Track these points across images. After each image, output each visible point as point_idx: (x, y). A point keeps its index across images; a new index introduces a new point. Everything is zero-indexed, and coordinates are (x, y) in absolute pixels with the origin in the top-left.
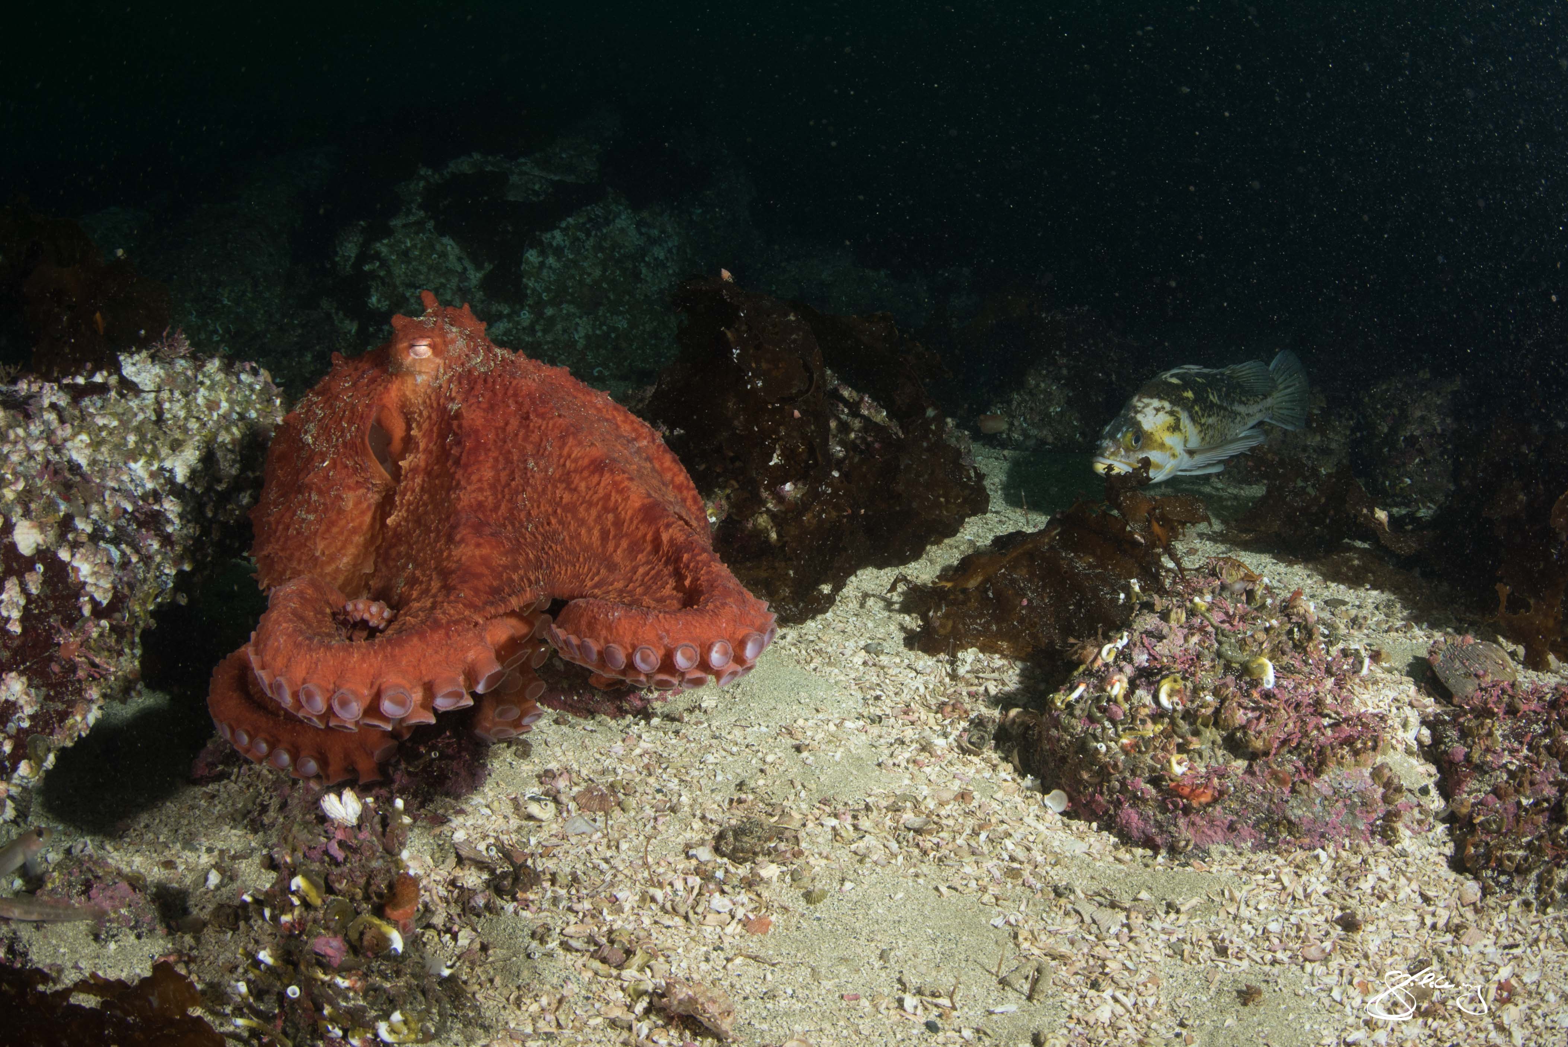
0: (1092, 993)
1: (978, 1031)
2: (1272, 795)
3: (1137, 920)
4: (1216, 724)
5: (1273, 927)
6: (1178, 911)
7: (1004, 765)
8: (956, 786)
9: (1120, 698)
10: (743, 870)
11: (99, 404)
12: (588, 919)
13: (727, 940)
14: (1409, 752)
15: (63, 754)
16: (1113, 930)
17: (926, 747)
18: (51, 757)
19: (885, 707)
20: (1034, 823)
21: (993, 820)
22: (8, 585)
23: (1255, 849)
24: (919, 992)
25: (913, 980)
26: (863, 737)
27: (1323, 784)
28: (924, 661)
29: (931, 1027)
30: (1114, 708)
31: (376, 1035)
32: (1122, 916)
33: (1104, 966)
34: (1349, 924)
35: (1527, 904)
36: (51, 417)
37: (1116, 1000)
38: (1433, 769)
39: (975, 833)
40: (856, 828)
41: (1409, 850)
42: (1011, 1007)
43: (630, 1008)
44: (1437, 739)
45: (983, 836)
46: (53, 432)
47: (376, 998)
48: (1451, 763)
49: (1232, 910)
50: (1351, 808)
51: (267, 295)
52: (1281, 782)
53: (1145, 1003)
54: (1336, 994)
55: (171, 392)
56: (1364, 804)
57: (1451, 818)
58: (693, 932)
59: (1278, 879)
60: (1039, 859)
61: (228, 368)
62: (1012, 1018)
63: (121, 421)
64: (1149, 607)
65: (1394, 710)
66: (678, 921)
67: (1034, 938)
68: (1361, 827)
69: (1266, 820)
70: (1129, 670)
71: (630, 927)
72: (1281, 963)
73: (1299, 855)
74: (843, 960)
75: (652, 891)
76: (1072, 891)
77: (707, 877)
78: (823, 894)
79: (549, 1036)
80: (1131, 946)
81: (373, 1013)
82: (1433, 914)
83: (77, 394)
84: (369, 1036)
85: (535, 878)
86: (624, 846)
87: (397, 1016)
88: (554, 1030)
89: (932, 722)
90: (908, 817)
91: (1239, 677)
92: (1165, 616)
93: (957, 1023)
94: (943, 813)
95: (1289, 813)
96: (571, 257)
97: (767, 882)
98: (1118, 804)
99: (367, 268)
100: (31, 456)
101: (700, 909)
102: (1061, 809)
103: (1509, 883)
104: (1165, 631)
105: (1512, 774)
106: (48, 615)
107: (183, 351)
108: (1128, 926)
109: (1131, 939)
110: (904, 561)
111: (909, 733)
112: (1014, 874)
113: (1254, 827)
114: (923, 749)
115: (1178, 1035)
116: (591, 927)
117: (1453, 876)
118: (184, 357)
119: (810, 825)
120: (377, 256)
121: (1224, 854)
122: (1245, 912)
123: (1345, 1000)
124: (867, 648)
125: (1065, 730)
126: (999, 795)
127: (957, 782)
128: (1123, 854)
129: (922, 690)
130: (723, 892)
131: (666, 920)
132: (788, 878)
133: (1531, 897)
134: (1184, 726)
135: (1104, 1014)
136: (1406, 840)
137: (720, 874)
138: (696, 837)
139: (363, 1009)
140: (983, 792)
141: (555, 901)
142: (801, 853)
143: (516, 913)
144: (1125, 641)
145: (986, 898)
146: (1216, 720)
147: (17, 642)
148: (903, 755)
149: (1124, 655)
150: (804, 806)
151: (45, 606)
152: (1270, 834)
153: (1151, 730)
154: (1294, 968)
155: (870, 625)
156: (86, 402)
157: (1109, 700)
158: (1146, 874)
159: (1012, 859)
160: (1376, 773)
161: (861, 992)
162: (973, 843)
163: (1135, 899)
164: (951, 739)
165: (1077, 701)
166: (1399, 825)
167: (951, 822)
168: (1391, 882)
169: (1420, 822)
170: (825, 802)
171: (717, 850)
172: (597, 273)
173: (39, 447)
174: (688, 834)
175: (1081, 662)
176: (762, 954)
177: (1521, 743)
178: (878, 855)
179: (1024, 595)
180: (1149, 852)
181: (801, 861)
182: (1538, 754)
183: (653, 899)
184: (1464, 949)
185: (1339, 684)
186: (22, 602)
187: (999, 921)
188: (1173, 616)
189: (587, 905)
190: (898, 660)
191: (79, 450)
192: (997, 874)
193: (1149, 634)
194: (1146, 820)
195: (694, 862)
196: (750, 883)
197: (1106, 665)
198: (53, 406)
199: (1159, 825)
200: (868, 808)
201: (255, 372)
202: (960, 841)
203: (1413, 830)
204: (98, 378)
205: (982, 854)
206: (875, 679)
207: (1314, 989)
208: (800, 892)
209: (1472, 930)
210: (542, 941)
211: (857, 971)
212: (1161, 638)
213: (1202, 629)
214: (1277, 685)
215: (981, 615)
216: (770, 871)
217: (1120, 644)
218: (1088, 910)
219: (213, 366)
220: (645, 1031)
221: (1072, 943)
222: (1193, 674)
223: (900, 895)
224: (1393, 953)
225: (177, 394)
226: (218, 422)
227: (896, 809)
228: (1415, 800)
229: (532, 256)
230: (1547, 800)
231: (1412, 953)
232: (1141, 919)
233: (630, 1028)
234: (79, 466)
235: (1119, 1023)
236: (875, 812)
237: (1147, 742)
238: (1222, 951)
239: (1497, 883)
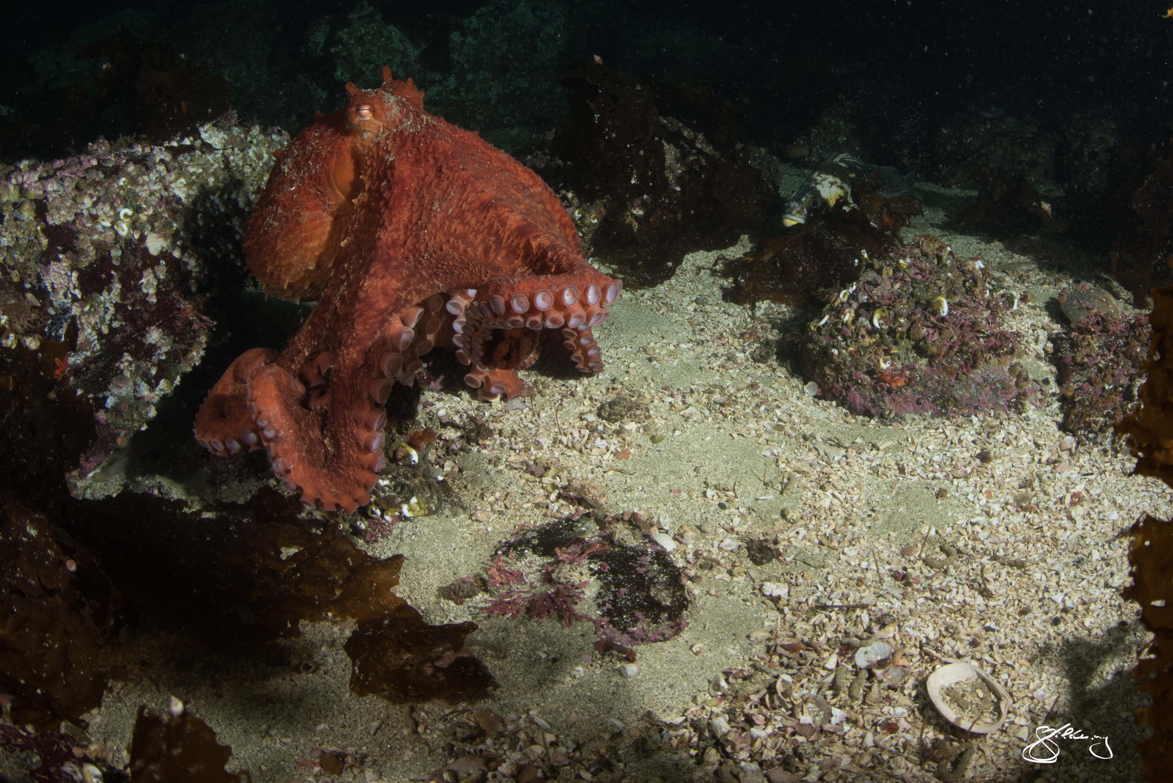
0: (819, 492)
1: (749, 509)
2: (944, 382)
3: (852, 453)
4: (908, 337)
5: (936, 458)
6: (878, 449)
7: (780, 368)
8: (749, 381)
9: (850, 323)
10: (615, 426)
11: (189, 158)
12: (522, 453)
13: (604, 463)
14: (1038, 357)
15: (185, 376)
16: (836, 459)
17: (731, 358)
18: (178, 378)
19: (706, 336)
20: (795, 401)
21: (770, 399)
22: (145, 273)
23: (933, 417)
24: (716, 487)
25: (712, 481)
26: (692, 353)
27: (977, 374)
28: (735, 309)
29: (722, 506)
30: (845, 329)
31: (401, 513)
32: (843, 452)
33: (829, 478)
34: (984, 457)
35: (1105, 451)
36: (161, 168)
37: (834, 496)
38: (1054, 369)
39: (758, 406)
40: (684, 403)
41: (1032, 417)
42: (770, 497)
43: (548, 497)
44: (1057, 349)
45: (763, 408)
46: (164, 178)
47: (402, 489)
48: (1065, 364)
49: (912, 449)
50: (995, 391)
51: (258, 73)
52: (950, 374)
53: (851, 499)
54: (971, 497)
55: (233, 149)
56: (1003, 388)
57: (1063, 399)
58: (585, 459)
59: (944, 432)
60: (797, 421)
61: (264, 131)
62: (770, 502)
63: (204, 169)
64: (870, 266)
65: (1030, 331)
66: (575, 452)
67: (788, 462)
68: (1002, 403)
69: (940, 398)
70: (855, 305)
71: (547, 456)
72: (939, 479)
73: (960, 419)
74: (673, 472)
75: (560, 437)
76: (815, 438)
77: (593, 430)
78: (662, 438)
79: (501, 513)
80: (847, 467)
81: (400, 500)
82: (1040, 454)
83: (175, 152)
84: (397, 513)
85: (490, 433)
86: (543, 415)
87: (414, 500)
88: (503, 509)
89: (736, 344)
90: (717, 397)
91: (925, 309)
92: (879, 272)
93: (737, 505)
94: (739, 395)
95: (954, 393)
96: (485, 36)
97: (629, 432)
98: (848, 388)
99: (333, 50)
100: (152, 194)
101: (588, 446)
102: (814, 394)
103: (1095, 438)
104: (879, 281)
105: (1100, 370)
106: (171, 291)
107: (233, 121)
108: (847, 458)
109: (847, 463)
110: (725, 247)
111: (721, 350)
112: (779, 428)
113: (933, 402)
114: (729, 359)
115: (869, 516)
116: (524, 457)
117: (1059, 433)
118: (236, 125)
119: (656, 402)
120: (340, 41)
121: (914, 419)
122: (920, 450)
123: (976, 501)
124: (697, 301)
125: (815, 343)
126: (775, 385)
127: (750, 378)
128: (850, 419)
129: (731, 325)
130: (602, 438)
131: (568, 452)
132: (641, 430)
133: (1108, 447)
134: (889, 339)
135: (826, 503)
136: (1031, 411)
137: (600, 428)
138: (586, 409)
139: (394, 497)
140: (765, 384)
141: (502, 445)
142: (650, 417)
143: (479, 451)
144: (855, 287)
145: (760, 440)
146: (908, 334)
147: (154, 308)
148: (716, 364)
149: (853, 297)
150: (653, 392)
151: (168, 286)
152: (943, 407)
153: (868, 341)
154: (946, 482)
155: (700, 287)
156: (181, 158)
157: (843, 324)
158: (862, 430)
159: (780, 420)
160: (1012, 369)
161: (682, 488)
162: (756, 412)
163: (853, 443)
164: (747, 353)
165: (823, 326)
166: (1027, 403)
167: (744, 400)
168: (1015, 434)
169: (1041, 400)
170: (666, 388)
171: (599, 415)
172: (505, 47)
173: (157, 187)
174: (582, 408)
175: (828, 302)
176: (625, 468)
177: (1110, 351)
178: (697, 417)
179: (801, 265)
180: (867, 419)
181: (650, 420)
182: (1118, 357)
183: (561, 442)
184: (1058, 475)
185: (994, 315)
186: (155, 283)
187: (768, 454)
188: (884, 271)
189: (521, 446)
190: (717, 308)
191: (179, 188)
192: (769, 428)
193: (869, 283)
194: (865, 399)
195: (585, 422)
196: (618, 432)
197: (842, 303)
198: (162, 161)
199: (873, 401)
200: (692, 392)
201: (280, 133)
202: (747, 410)
203: (1036, 406)
204: (187, 142)
205: (761, 417)
206: (701, 320)
207: (957, 494)
208: (648, 438)
209: (1065, 464)
210: (495, 465)
211: (681, 478)
212: (876, 285)
213: (902, 279)
214: (949, 314)
215: (772, 279)
216: (631, 426)
217: (851, 290)
218: (823, 448)
219: (256, 130)
220: (556, 508)
221: (811, 465)
222: (894, 307)
223: (709, 438)
224: (1011, 476)
225: (236, 150)
226: (262, 167)
227: (710, 392)
228: (1039, 387)
229: (455, 36)
230: (1122, 386)
231: (1023, 474)
232: (854, 453)
233: (547, 507)
234: (180, 199)
235: (834, 508)
236: (696, 394)
237: (865, 348)
238: (902, 470)
239: (1087, 438)
